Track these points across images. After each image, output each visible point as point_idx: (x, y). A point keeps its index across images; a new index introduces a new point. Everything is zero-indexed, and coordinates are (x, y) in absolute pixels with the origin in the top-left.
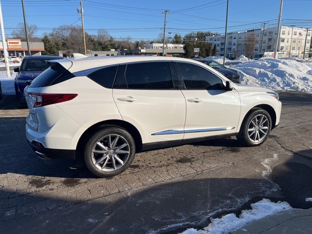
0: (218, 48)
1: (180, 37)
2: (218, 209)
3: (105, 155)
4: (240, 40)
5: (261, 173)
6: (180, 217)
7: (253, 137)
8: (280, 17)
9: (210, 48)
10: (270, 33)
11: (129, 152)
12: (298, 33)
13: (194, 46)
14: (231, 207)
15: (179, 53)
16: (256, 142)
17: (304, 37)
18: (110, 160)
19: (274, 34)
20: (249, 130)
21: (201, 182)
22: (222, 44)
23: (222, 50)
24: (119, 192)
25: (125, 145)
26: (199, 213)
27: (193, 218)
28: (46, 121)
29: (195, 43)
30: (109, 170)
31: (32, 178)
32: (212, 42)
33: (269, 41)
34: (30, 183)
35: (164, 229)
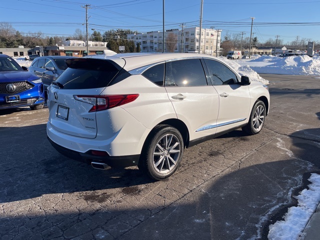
0: (141, 46)
1: (99, 34)
2: (290, 188)
3: (161, 156)
4: (160, 39)
5: (287, 155)
6: (270, 201)
7: (255, 126)
8: (201, 19)
9: (133, 46)
10: (187, 33)
11: (179, 151)
12: (210, 34)
13: (117, 44)
14: (297, 185)
16: (258, 130)
18: (166, 161)
19: (190, 35)
20: (254, 120)
21: (251, 170)
22: (144, 42)
23: (144, 48)
24: (191, 191)
25: (177, 144)
26: (280, 194)
27: (281, 200)
28: (111, 126)
29: (118, 41)
30: (165, 172)
31: (81, 194)
32: (134, 40)
33: (186, 41)
34: (85, 200)
35: (270, 213)
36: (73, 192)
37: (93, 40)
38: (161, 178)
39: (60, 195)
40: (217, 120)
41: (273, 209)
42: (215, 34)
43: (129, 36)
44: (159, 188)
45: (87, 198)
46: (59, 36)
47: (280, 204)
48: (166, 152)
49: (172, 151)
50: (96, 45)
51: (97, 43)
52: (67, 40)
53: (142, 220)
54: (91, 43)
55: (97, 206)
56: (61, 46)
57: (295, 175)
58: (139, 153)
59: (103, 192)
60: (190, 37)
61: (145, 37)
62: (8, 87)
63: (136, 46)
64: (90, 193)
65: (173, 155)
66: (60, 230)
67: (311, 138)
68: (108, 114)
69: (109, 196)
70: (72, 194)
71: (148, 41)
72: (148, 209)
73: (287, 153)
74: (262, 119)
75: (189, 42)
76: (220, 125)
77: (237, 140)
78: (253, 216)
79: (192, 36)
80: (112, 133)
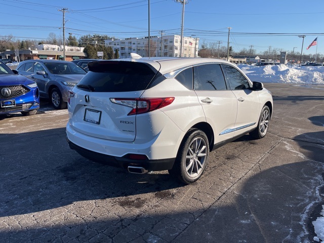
0: (119, 53)
1: (74, 39)
2: (315, 187)
3: (191, 160)
4: (139, 45)
5: (300, 157)
6: (303, 200)
7: (262, 131)
8: (182, 27)
9: (112, 52)
10: (165, 40)
11: (206, 154)
12: (188, 42)
13: (95, 50)
14: (320, 185)
15: (79, 57)
16: (264, 134)
17: (194, 45)
18: (195, 165)
19: (169, 42)
21: (272, 172)
22: (122, 48)
23: (122, 54)
24: (224, 193)
25: (204, 147)
26: (309, 193)
27: (312, 198)
28: (151, 129)
29: (95, 46)
30: (194, 176)
31: (115, 201)
32: (111, 46)
33: (165, 48)
34: (121, 205)
35: (307, 211)
36: (105, 198)
37: (68, 45)
38: (191, 182)
39: (92, 202)
40: (234, 124)
41: (308, 207)
42: (194, 42)
43: (106, 42)
44: (191, 191)
45: (122, 204)
46: (31, 40)
47: (313, 202)
48: (195, 155)
49: (200, 155)
50: (72, 50)
51: (73, 48)
52: (40, 44)
53: (188, 223)
54: (67, 48)
55: (137, 211)
56: (34, 50)
57: (314, 175)
58: (175, 156)
59: (136, 198)
60: (169, 44)
61: (123, 43)
62: (4, 91)
63: (114, 52)
64: (123, 198)
65: (200, 159)
66: (108, 237)
67: (313, 141)
68: (149, 118)
69: (144, 202)
70: (105, 201)
71: (127, 48)
72: (189, 213)
73: (299, 155)
74: (267, 123)
75: (168, 49)
76: (237, 129)
77: (247, 143)
78: (293, 214)
79: (171, 44)
80: (151, 136)
